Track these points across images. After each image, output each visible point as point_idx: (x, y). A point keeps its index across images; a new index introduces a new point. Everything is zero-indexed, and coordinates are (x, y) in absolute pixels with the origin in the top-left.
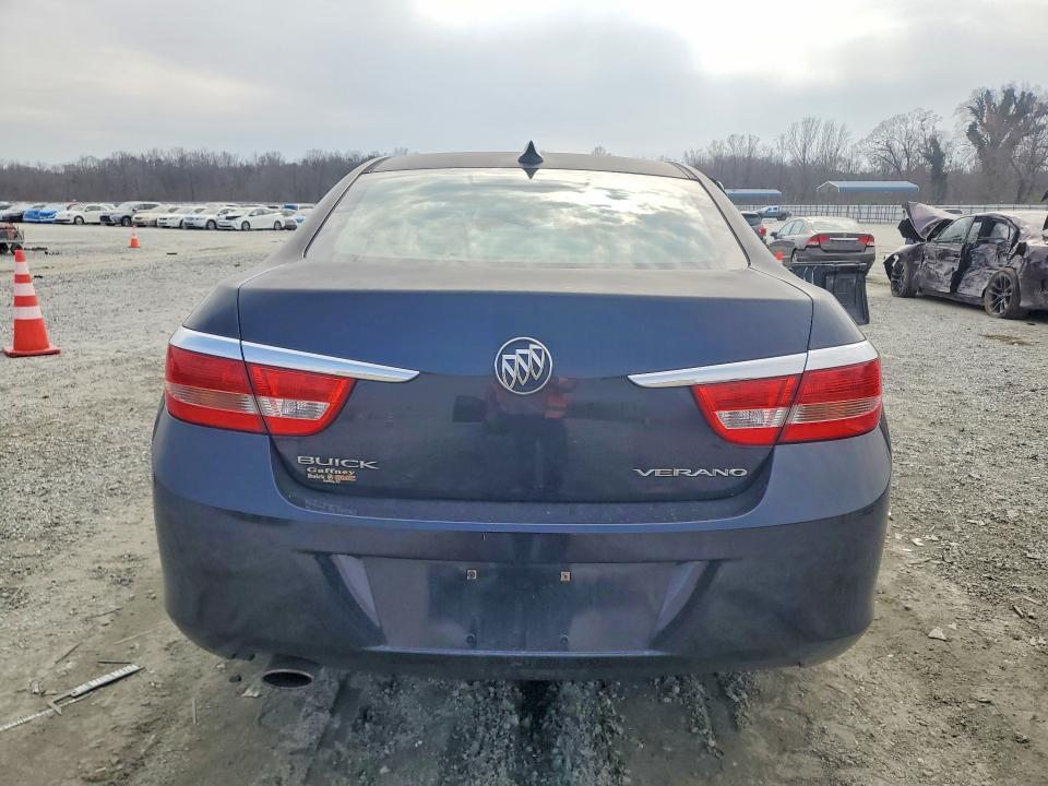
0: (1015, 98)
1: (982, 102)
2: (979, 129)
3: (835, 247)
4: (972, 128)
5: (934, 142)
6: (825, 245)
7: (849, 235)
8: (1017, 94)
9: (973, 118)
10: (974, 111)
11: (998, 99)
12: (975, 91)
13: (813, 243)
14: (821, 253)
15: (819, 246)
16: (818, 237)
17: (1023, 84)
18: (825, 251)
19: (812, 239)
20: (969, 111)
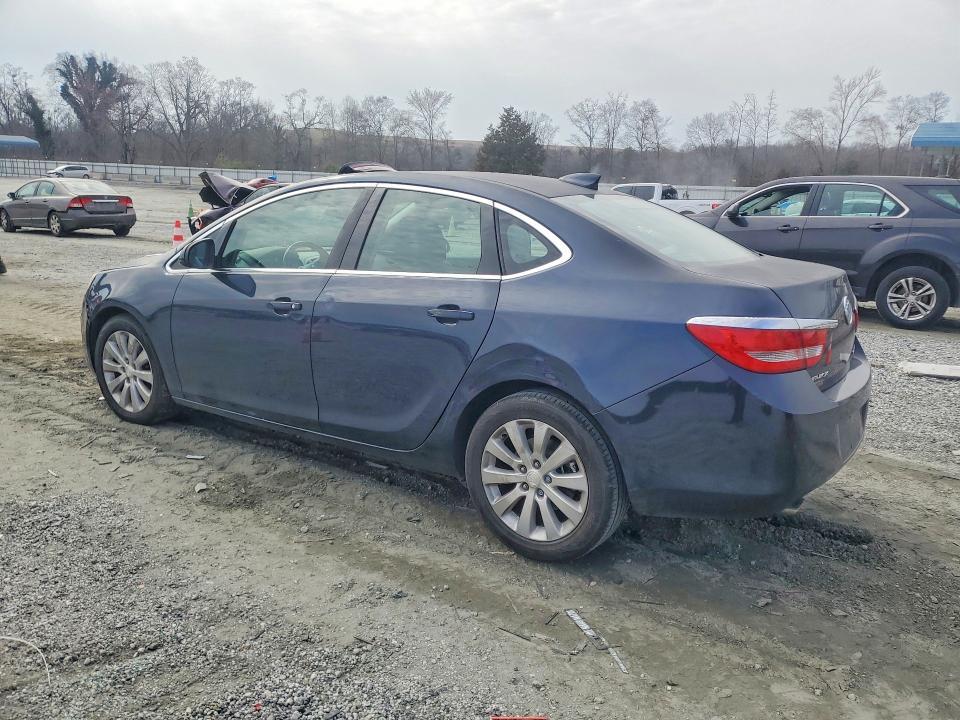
0: (98, 67)
1: (68, 66)
2: (71, 91)
3: (99, 209)
4: (64, 89)
5: (30, 99)
6: (89, 206)
7: (110, 197)
8: (99, 62)
9: (62, 81)
10: (63, 74)
11: (83, 65)
12: (59, 55)
13: (76, 205)
14: (83, 214)
15: (82, 208)
16: (79, 199)
17: (102, 54)
18: (91, 213)
19: (75, 200)
20: (57, 73)
